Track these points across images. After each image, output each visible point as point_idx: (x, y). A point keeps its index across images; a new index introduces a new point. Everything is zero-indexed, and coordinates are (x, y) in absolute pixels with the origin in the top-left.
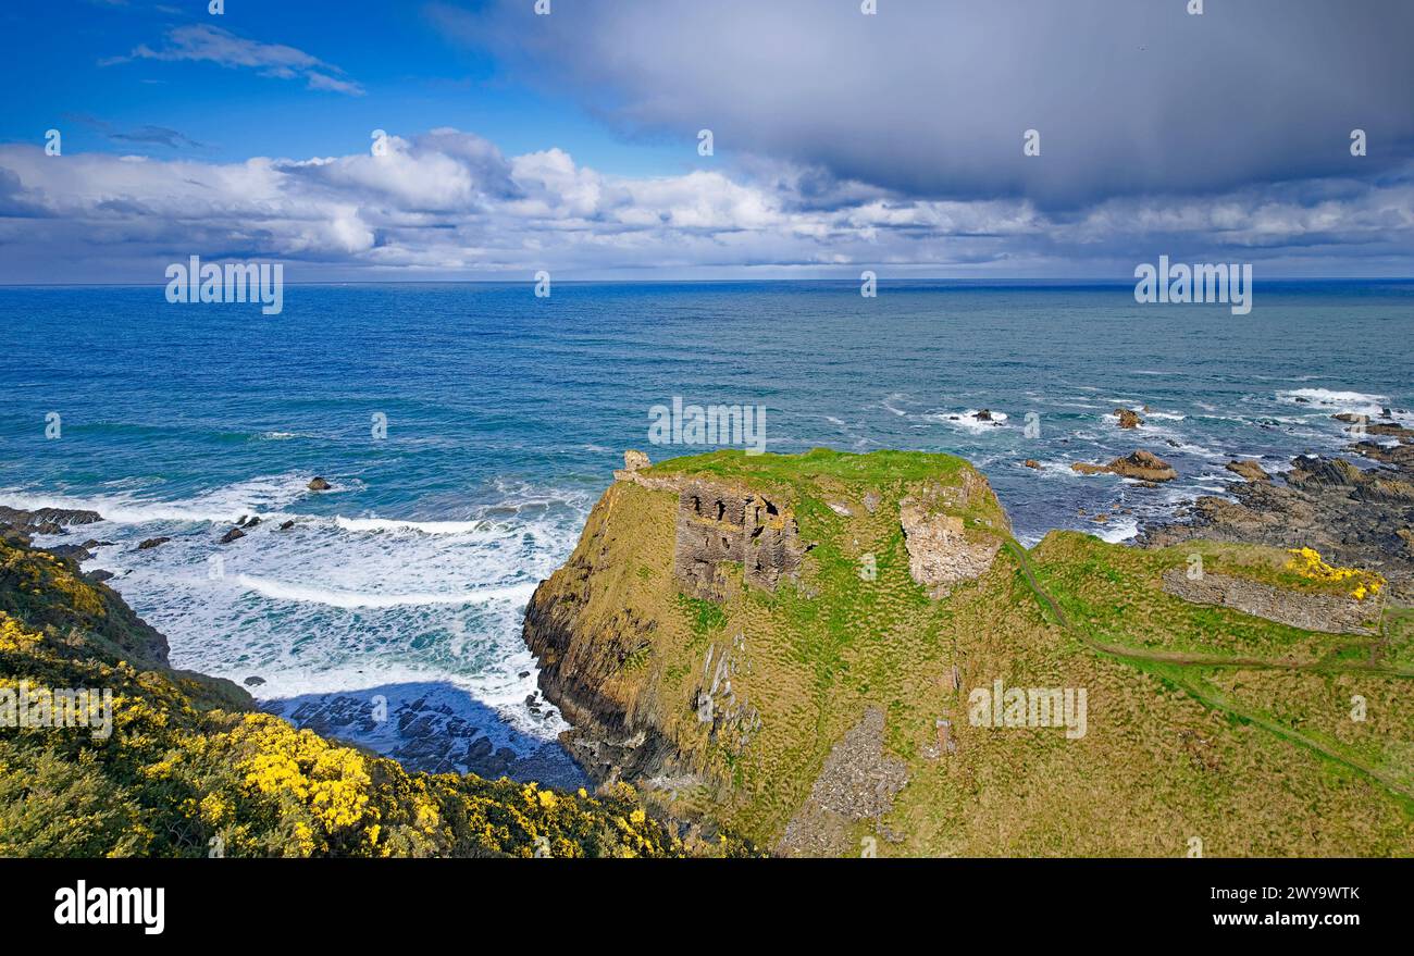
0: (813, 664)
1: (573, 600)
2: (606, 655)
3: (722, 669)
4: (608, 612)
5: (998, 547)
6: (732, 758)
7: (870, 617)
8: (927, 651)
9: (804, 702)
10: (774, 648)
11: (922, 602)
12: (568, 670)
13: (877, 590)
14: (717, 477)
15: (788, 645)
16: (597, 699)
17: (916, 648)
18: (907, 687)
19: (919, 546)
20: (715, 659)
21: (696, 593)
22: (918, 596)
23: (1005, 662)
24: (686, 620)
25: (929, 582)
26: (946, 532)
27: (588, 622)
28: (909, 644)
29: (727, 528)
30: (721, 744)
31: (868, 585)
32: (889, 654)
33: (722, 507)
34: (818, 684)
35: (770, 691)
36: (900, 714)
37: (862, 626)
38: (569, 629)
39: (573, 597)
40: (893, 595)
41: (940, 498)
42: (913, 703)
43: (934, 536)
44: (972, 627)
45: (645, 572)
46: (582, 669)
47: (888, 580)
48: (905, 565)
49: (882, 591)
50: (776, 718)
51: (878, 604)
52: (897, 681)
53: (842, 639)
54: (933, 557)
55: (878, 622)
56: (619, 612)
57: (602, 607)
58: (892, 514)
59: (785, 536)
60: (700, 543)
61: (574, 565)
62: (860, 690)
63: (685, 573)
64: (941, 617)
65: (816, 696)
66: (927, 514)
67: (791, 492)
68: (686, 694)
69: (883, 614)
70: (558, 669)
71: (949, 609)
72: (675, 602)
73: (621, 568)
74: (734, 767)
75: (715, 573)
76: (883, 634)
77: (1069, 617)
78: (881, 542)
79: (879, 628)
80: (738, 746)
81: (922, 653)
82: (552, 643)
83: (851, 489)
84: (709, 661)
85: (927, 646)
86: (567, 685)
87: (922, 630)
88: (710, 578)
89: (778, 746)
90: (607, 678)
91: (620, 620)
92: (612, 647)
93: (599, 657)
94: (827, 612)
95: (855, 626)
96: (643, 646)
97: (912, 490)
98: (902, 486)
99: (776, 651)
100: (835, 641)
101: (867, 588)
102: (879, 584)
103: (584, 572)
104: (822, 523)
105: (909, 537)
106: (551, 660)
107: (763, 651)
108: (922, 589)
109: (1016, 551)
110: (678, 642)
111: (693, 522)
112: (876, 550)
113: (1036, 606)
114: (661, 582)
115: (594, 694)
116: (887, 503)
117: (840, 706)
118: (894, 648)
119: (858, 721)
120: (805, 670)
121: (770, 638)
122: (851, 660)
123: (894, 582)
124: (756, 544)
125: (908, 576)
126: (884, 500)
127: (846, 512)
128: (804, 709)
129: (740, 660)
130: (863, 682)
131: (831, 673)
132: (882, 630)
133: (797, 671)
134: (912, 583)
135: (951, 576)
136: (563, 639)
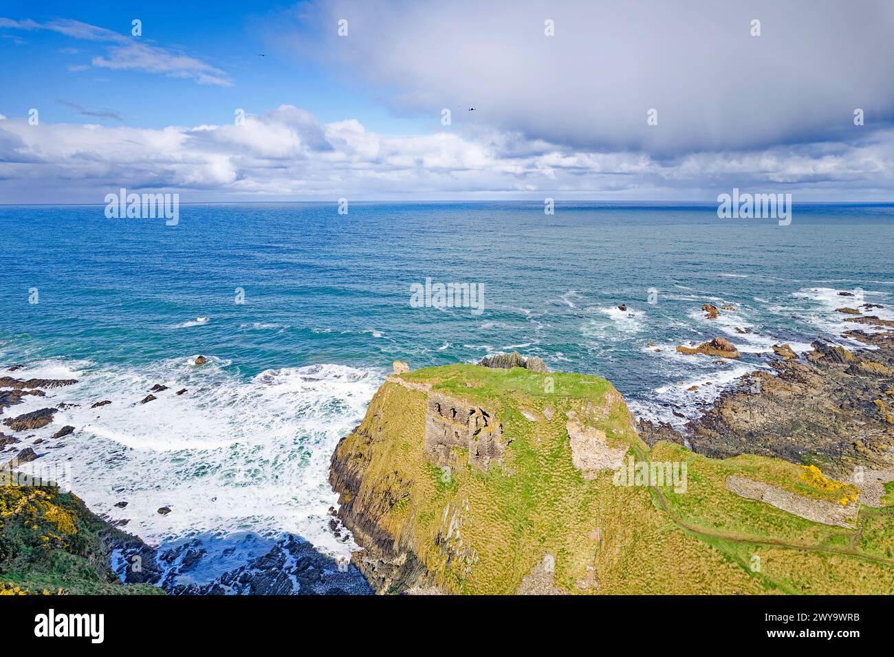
0: (511, 521)
1: (360, 457)
2: (382, 500)
3: (454, 522)
4: (383, 472)
5: (627, 450)
6: (460, 580)
7: (547, 491)
8: (582, 515)
9: (505, 546)
10: (487, 510)
11: (580, 482)
12: (358, 509)
13: (552, 473)
14: (452, 394)
15: (496, 508)
16: (376, 530)
17: (575, 514)
18: (570, 539)
19: (578, 446)
20: (450, 515)
21: (438, 463)
22: (578, 477)
23: (629, 532)
24: (432, 482)
25: (584, 469)
26: (595, 439)
27: (371, 475)
28: (571, 511)
29: (458, 427)
30: (454, 570)
31: (546, 469)
32: (558, 517)
33: (455, 412)
34: (514, 535)
35: (484, 539)
36: (565, 558)
37: (542, 497)
38: (358, 477)
39: (361, 455)
40: (561, 477)
41: (591, 413)
42: (573, 551)
43: (587, 441)
44: (610, 503)
45: (406, 447)
46: (367, 509)
47: (559, 467)
48: (569, 456)
49: (555, 474)
50: (487, 556)
51: (552, 482)
52: (563, 535)
53: (530, 505)
54: (587, 453)
55: (552, 494)
56: (390, 472)
57: (379, 468)
58: (561, 422)
59: (494, 436)
60: (441, 433)
61: (361, 434)
62: (540, 540)
63: (431, 451)
64: (591, 493)
65: (513, 543)
66: (583, 427)
67: (499, 404)
68: (432, 534)
69: (555, 489)
70: (352, 507)
71: (596, 488)
72: (425, 469)
73: (391, 442)
74: (461, 586)
75: (450, 454)
76: (555, 503)
77: (669, 504)
78: (554, 440)
79: (553, 499)
80: (464, 574)
81: (579, 517)
82: (348, 487)
83: (536, 404)
84: (446, 515)
85: (582, 512)
86: (357, 518)
87: (579, 501)
88: (447, 455)
89: (489, 575)
90: (382, 516)
91: (390, 479)
92: (386, 495)
93: (377, 502)
94: (520, 486)
95: (538, 497)
96: (405, 496)
97: (574, 406)
98: (568, 403)
99: (488, 512)
100: (525, 506)
101: (545, 471)
102: (553, 468)
103: (368, 439)
104: (518, 426)
105: (572, 439)
106: (348, 499)
107: (480, 511)
108: (580, 473)
109: (638, 453)
110: (427, 496)
111: (436, 420)
112: (551, 446)
113: (649, 495)
114: (415, 455)
115: (374, 527)
116: (558, 415)
117: (528, 551)
118: (562, 513)
119: (539, 562)
120: (506, 525)
121: (485, 502)
122: (535, 520)
123: (563, 468)
124: (476, 440)
125: (571, 464)
126: (557, 412)
127: (533, 419)
128: (506, 551)
129: (466, 517)
130: (542, 535)
131: (522, 528)
132: (555, 500)
133: (502, 525)
134: (573, 469)
135: (598, 467)
136: (355, 484)
